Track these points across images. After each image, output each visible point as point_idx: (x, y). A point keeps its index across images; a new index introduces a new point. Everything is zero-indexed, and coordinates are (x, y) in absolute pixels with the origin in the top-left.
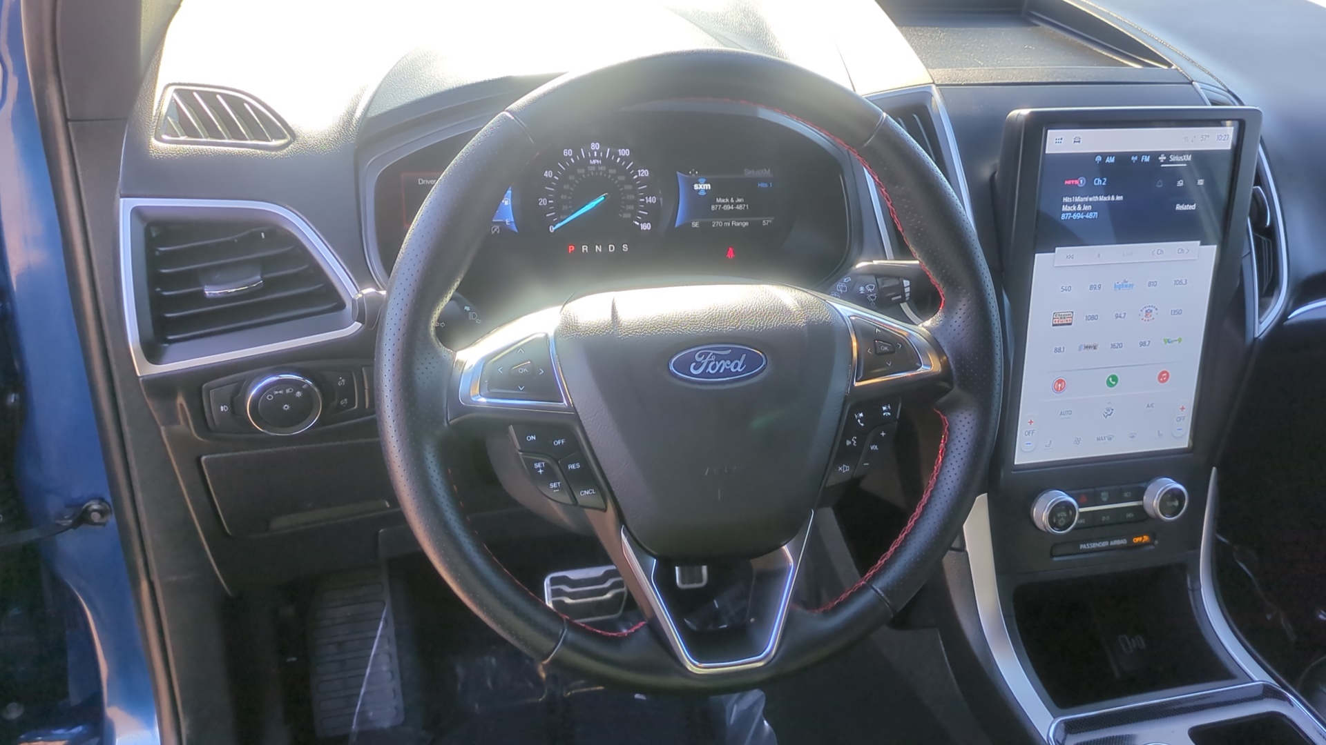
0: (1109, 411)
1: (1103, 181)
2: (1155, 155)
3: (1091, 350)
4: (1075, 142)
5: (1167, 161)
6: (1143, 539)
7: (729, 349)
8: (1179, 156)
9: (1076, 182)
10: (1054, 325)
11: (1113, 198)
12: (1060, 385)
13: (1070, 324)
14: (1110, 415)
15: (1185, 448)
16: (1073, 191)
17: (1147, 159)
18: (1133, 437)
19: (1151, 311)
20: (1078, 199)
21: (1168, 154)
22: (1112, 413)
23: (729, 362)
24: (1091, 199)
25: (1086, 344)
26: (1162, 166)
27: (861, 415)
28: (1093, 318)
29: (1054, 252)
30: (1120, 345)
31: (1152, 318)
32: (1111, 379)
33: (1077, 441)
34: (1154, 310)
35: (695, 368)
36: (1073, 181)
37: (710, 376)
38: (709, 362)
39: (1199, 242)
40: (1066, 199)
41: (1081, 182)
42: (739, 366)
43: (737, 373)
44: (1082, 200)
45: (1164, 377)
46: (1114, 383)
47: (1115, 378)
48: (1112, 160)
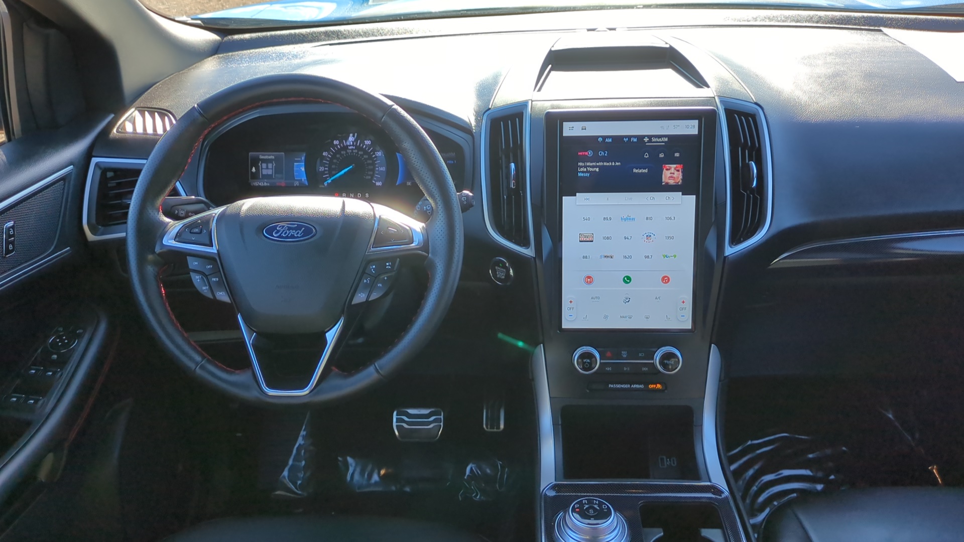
0: (627, 299)
1: (605, 153)
2: (640, 138)
3: (609, 259)
4: (582, 129)
5: (650, 141)
6: (656, 386)
7: (295, 224)
8: (659, 138)
9: (586, 153)
10: (580, 241)
11: (613, 164)
12: (589, 280)
13: (592, 241)
14: (628, 302)
15: (689, 329)
16: (585, 159)
17: (635, 140)
18: (647, 318)
19: (650, 236)
20: (588, 164)
21: (650, 137)
22: (629, 300)
23: (294, 231)
24: (597, 164)
25: (605, 255)
26: (647, 144)
27: (374, 267)
28: (608, 238)
29: (576, 195)
30: (630, 257)
31: (651, 240)
32: (626, 278)
33: (606, 317)
34: (652, 235)
35: (276, 233)
36: (584, 153)
37: (283, 237)
38: (284, 231)
39: (681, 193)
40: (580, 164)
41: (590, 153)
42: (300, 233)
43: (298, 237)
44: (591, 164)
45: (666, 280)
46: (628, 281)
47: (629, 278)
48: (610, 140)
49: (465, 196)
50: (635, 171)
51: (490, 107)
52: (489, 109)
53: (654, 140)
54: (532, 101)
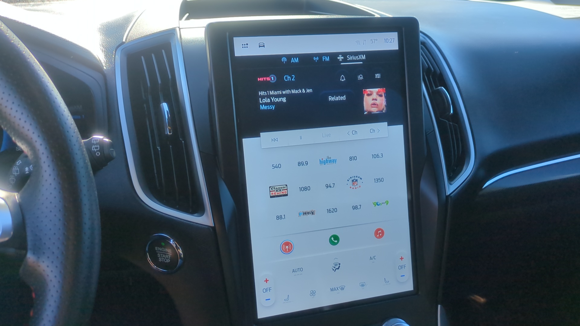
0: (336, 265)
1: (292, 78)
2: (333, 56)
3: (310, 216)
4: (260, 46)
5: (345, 60)
8: (355, 56)
9: (268, 79)
10: (271, 197)
11: (304, 91)
12: (287, 248)
13: (287, 195)
15: (411, 291)
16: (268, 86)
17: (328, 59)
18: (363, 285)
19: (357, 180)
20: (272, 93)
21: (345, 54)
22: (339, 266)
24: (284, 92)
25: (304, 211)
26: (342, 64)
28: (306, 189)
29: (259, 136)
30: (335, 210)
31: (358, 186)
32: (332, 239)
33: (313, 293)
34: (359, 179)
36: (265, 78)
39: (386, 123)
40: (262, 93)
41: (272, 79)
44: (276, 93)
45: (380, 233)
46: (336, 241)
47: (336, 238)
48: (297, 60)
49: (97, 144)
50: (331, 98)
51: (124, 40)
52: (123, 43)
53: (350, 58)
54: (180, 29)
